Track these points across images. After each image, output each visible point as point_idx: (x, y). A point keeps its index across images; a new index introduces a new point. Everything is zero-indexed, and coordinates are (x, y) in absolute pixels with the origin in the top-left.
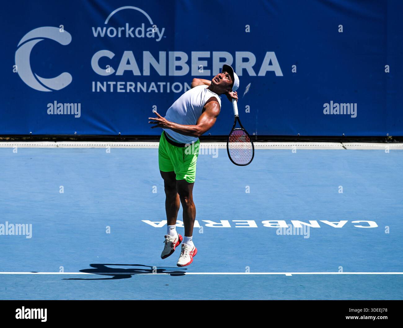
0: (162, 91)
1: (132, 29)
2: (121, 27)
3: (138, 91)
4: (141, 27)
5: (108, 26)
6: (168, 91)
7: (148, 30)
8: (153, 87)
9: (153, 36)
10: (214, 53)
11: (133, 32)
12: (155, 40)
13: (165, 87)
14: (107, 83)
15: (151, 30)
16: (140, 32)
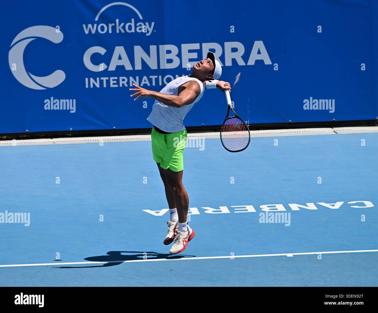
0: (154, 84)
1: (122, 24)
2: (111, 23)
4: (131, 22)
5: (98, 23)
6: (160, 84)
7: (138, 24)
8: (145, 81)
12: (146, 35)
13: (157, 80)
14: (100, 80)
15: (140, 25)
16: (130, 28)
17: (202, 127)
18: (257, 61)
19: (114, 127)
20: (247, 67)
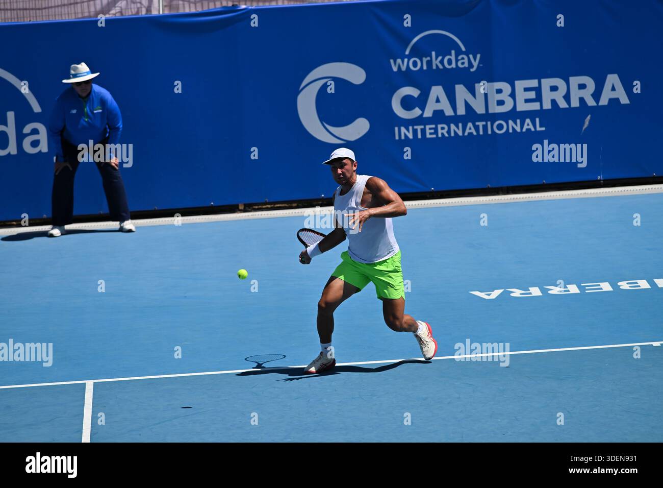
0: (481, 133)
1: (440, 58)
2: (426, 57)
3: (453, 134)
4: (451, 55)
5: (409, 57)
6: (490, 132)
7: (460, 57)
8: (470, 128)
9: (466, 65)
10: (543, 81)
11: (442, 62)
12: (470, 70)
13: (485, 127)
14: (413, 128)
15: (463, 59)
16: (450, 62)
17: (544, 185)
18: (610, 100)
19: (433, 189)
20: (598, 108)
